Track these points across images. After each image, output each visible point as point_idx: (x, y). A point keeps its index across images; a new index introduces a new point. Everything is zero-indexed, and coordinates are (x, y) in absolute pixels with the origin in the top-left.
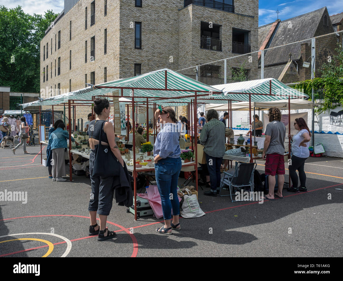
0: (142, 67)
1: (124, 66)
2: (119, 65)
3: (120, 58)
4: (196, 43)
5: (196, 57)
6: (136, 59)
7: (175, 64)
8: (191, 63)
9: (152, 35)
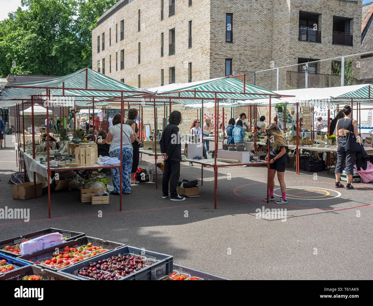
0: (233, 62)
1: (215, 61)
2: (209, 61)
3: (210, 53)
4: (294, 35)
5: (294, 51)
6: (228, 54)
7: (268, 58)
8: (288, 57)
9: (244, 28)
